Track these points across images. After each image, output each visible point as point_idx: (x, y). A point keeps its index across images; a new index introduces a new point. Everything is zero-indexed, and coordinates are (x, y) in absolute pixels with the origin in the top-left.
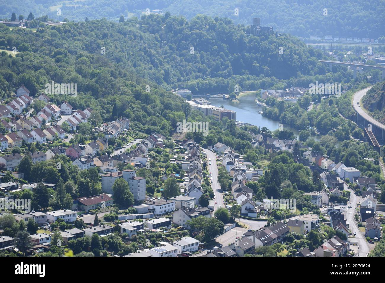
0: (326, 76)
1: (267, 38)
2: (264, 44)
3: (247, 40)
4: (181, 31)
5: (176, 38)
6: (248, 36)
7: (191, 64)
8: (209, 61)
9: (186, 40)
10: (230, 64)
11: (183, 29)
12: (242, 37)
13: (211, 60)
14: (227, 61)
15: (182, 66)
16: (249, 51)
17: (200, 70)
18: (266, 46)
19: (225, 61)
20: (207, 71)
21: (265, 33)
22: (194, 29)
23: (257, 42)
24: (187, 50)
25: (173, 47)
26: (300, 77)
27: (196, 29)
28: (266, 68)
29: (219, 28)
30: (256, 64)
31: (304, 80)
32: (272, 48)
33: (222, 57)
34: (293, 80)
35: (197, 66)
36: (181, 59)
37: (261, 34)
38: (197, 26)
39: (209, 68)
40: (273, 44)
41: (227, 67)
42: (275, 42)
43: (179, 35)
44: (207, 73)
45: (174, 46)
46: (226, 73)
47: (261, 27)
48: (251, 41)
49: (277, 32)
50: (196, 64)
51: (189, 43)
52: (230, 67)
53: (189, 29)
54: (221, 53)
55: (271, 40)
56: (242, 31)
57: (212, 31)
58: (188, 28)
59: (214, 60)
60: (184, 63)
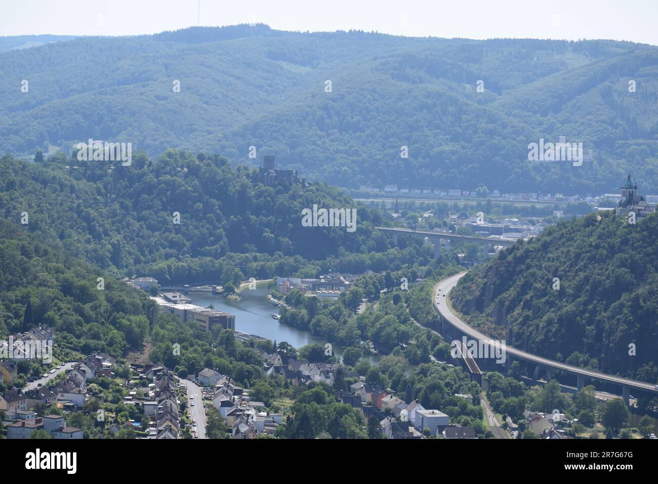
0: (388, 254)
1: (287, 189)
2: (282, 199)
3: (253, 193)
4: (140, 177)
5: (132, 189)
6: (254, 187)
7: (157, 233)
8: (188, 229)
9: (149, 193)
10: (224, 233)
11: (144, 175)
12: (244, 187)
13: (191, 227)
14: (219, 228)
15: (142, 237)
16: (257, 211)
17: (172, 244)
18: (286, 203)
19: (215, 228)
20: (184, 245)
21: (285, 180)
22: (162, 173)
23: (270, 195)
24: (151, 211)
25: (127, 205)
26: (343, 255)
27: (166, 173)
28: (286, 240)
29: (204, 173)
30: (267, 234)
31: (350, 262)
32: (295, 207)
33: (210, 221)
34: (331, 261)
35: (168, 238)
36: (140, 225)
37: (276, 183)
38: (168, 168)
39: (188, 241)
40: (298, 200)
41: (219, 238)
42: (301, 196)
43: (137, 184)
44: (185, 249)
45: (129, 203)
46: (216, 250)
47: (276, 171)
48: (260, 195)
49: (304, 180)
50: (167, 233)
51: (154, 198)
52: (225, 239)
53: (154, 174)
54: (209, 215)
55: (294, 192)
56: (245, 177)
57: (194, 177)
58: (152, 172)
59: (196, 228)
60: (146, 232)
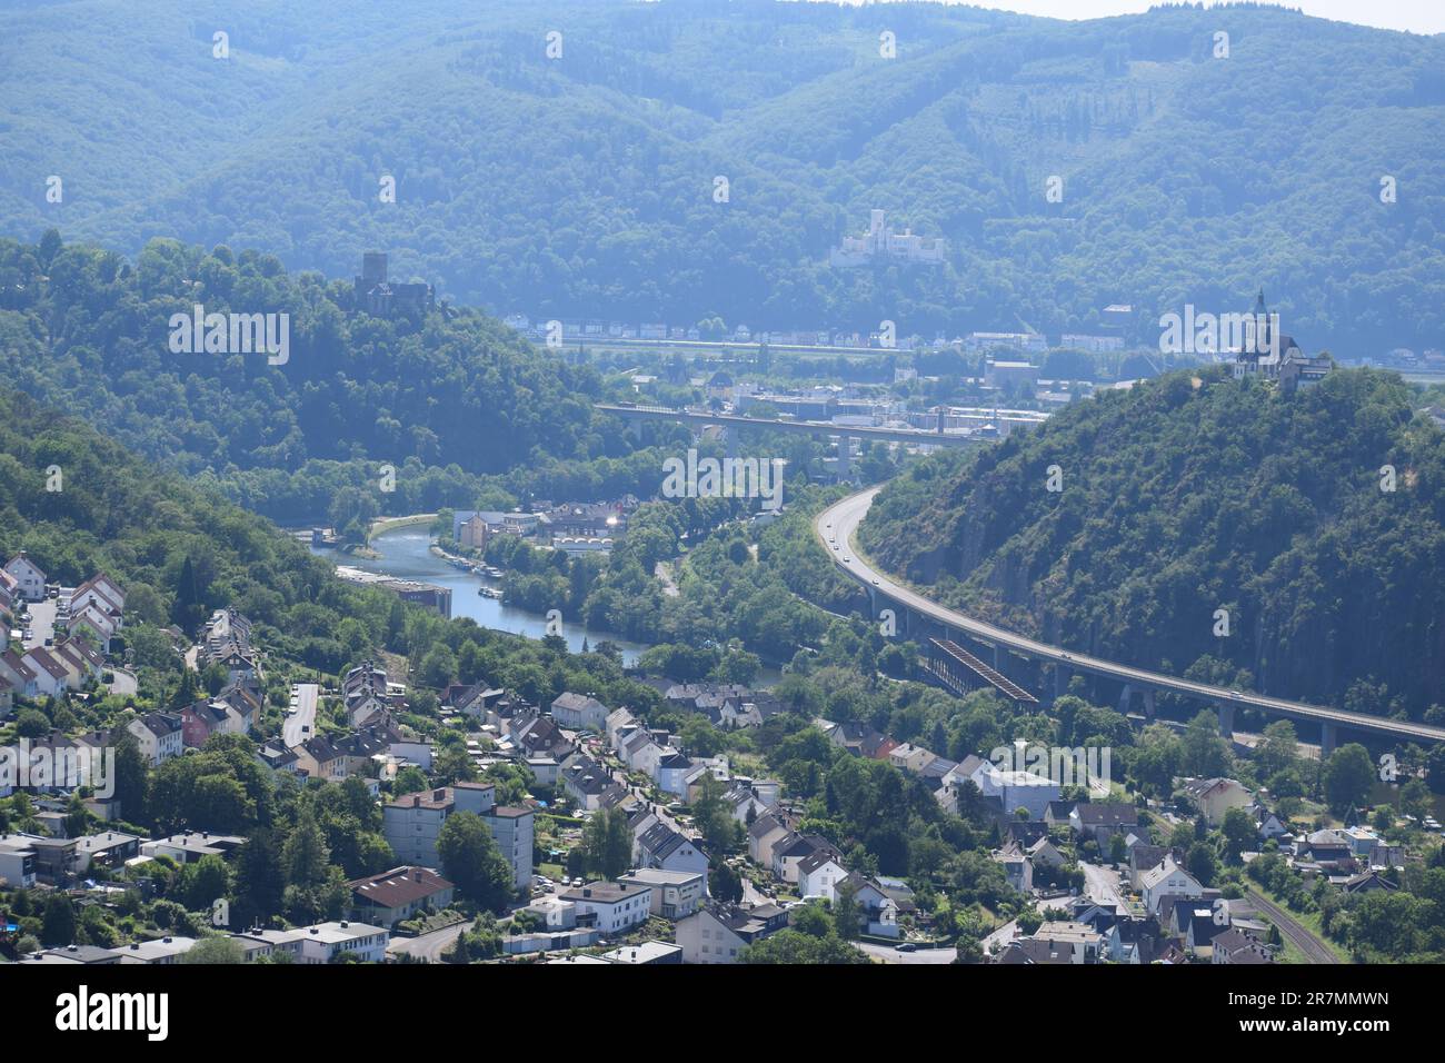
0: (635, 462)
1: (416, 325)
2: (412, 344)
3: (347, 332)
4: (110, 300)
5: (97, 325)
6: (349, 317)
7: (159, 419)
8: (217, 411)
9: (134, 334)
10: (293, 418)
11: (118, 294)
12: (328, 322)
13: (223, 406)
14: (283, 408)
15: (132, 427)
16: (359, 370)
17: (191, 443)
18: (420, 354)
19: (275, 408)
20: (216, 445)
21: (410, 305)
22: (155, 290)
23: (384, 337)
24: (142, 371)
25: (92, 360)
26: (543, 463)
27: (162, 291)
28: (423, 432)
29: (244, 290)
30: (386, 419)
31: (560, 476)
32: (441, 362)
33: (262, 395)
34: (525, 476)
35: (180, 429)
36: (126, 403)
37: (394, 310)
38: (166, 280)
39: (221, 434)
40: (443, 347)
41: (282, 430)
42: (448, 339)
43: (108, 314)
44: (218, 451)
45: (94, 354)
46: (281, 453)
47: (392, 286)
48: (361, 337)
49: (444, 304)
50: (178, 420)
51: (146, 344)
52: (296, 431)
53: (140, 292)
54: (256, 380)
55: (434, 330)
56: (325, 299)
57: (221, 298)
58: (133, 288)
59: (236, 408)
60: (137, 417)
